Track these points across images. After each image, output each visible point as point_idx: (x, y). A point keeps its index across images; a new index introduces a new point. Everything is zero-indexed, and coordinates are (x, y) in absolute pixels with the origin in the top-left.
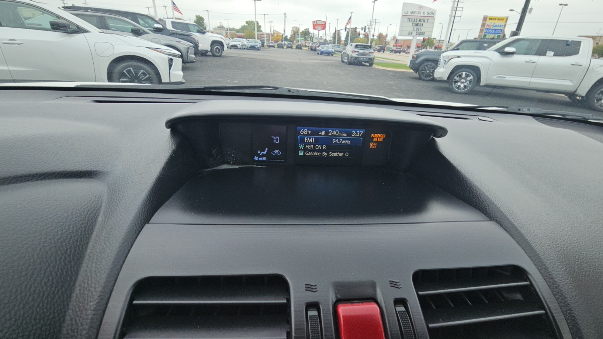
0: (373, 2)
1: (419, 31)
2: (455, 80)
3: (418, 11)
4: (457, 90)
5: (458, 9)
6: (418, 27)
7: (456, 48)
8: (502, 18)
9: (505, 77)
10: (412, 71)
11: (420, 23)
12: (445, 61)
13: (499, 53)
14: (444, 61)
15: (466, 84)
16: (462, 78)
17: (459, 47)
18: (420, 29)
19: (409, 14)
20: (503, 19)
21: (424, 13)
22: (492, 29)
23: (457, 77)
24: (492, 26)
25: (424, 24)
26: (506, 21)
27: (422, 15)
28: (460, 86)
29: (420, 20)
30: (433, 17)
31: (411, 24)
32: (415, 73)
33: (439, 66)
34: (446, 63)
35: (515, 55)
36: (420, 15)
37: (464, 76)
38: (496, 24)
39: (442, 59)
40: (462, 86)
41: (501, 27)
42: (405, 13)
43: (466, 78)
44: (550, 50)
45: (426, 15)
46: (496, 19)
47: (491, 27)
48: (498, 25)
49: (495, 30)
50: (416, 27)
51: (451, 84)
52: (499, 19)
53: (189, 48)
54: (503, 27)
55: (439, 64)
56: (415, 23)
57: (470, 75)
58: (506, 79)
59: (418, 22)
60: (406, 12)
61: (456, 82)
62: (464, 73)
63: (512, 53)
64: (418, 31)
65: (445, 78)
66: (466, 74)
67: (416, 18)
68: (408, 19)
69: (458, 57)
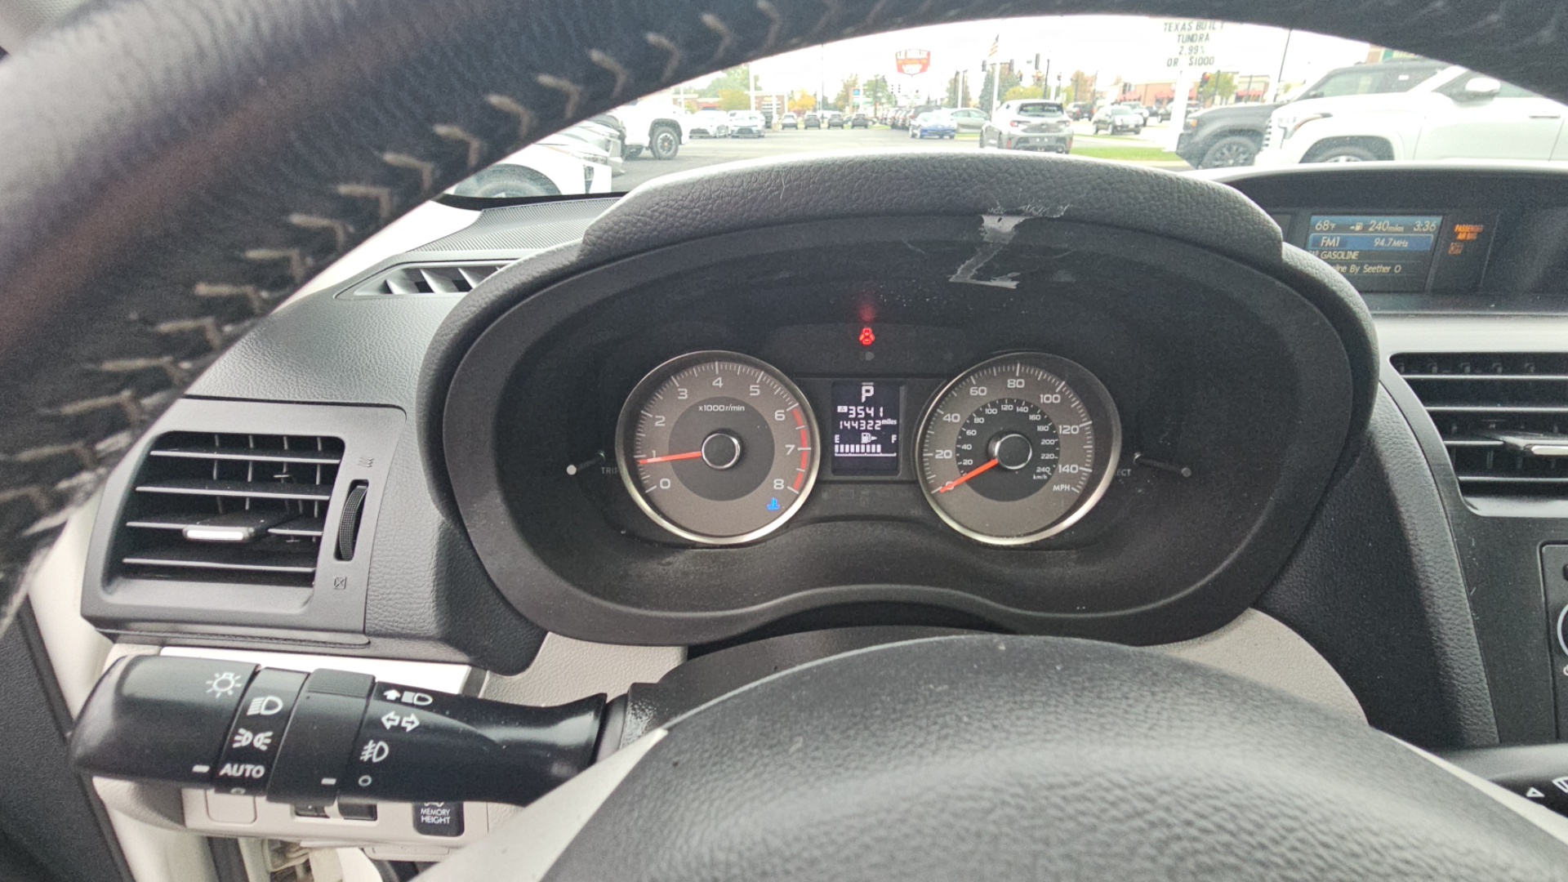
1: (1199, 55)
6: (1194, 45)
7: (1312, 93)
11: (1199, 32)
12: (1285, 129)
13: (1451, 96)
14: (1283, 131)
17: (1325, 89)
18: (1200, 50)
29: (1200, 26)
31: (1173, 37)
33: (1267, 145)
34: (1288, 135)
35: (1496, 99)
39: (1274, 124)
50: (1188, 45)
53: (609, 141)
55: (1268, 139)
56: (1185, 33)
59: (1194, 31)
63: (1491, 95)
64: (1195, 56)
67: (1187, 19)
68: (1166, 24)
69: (1325, 116)
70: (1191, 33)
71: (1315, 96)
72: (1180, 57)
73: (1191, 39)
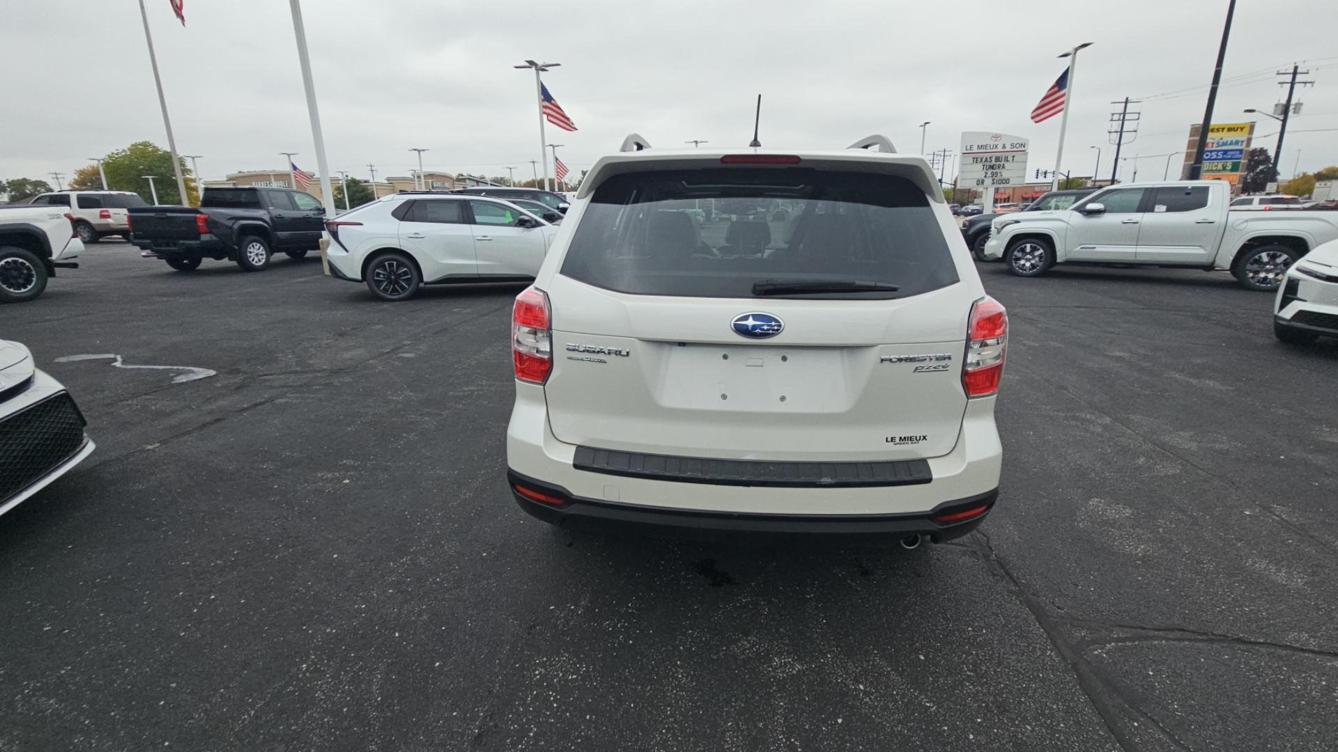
0: (922, 126)
1: (999, 177)
2: (1015, 256)
3: (992, 143)
4: (1021, 271)
5: (1127, 117)
6: (994, 171)
8: (1240, 126)
9: (1094, 248)
11: (998, 163)
12: (997, 229)
13: (1080, 212)
15: (1033, 262)
16: (1027, 254)
18: (999, 175)
19: (975, 150)
20: (1242, 129)
21: (1004, 147)
22: (1218, 151)
23: (1019, 251)
24: (1215, 145)
25: (1007, 165)
26: (1250, 133)
27: (1000, 149)
28: (1024, 265)
29: (997, 159)
30: (1025, 151)
31: (980, 166)
34: (999, 231)
35: (1106, 214)
36: (996, 150)
37: (1028, 249)
38: (1225, 140)
39: (993, 226)
40: (1028, 264)
41: (1240, 144)
42: (967, 150)
43: (1033, 253)
44: (1160, 204)
45: (1008, 148)
46: (1223, 129)
47: (1212, 146)
48: (1232, 141)
49: (1225, 152)
50: (990, 172)
51: (1011, 264)
52: (1230, 130)
54: (1245, 144)
55: (991, 235)
56: (988, 164)
57: (1038, 247)
58: (1096, 250)
59: (993, 162)
60: (968, 148)
61: (1018, 259)
62: (1028, 246)
64: (996, 178)
65: (1000, 255)
66: (1031, 247)
67: (988, 155)
68: (974, 158)
69: (1017, 222)
70: (992, 164)
71: (1036, 209)
72: (986, 180)
73: (992, 167)
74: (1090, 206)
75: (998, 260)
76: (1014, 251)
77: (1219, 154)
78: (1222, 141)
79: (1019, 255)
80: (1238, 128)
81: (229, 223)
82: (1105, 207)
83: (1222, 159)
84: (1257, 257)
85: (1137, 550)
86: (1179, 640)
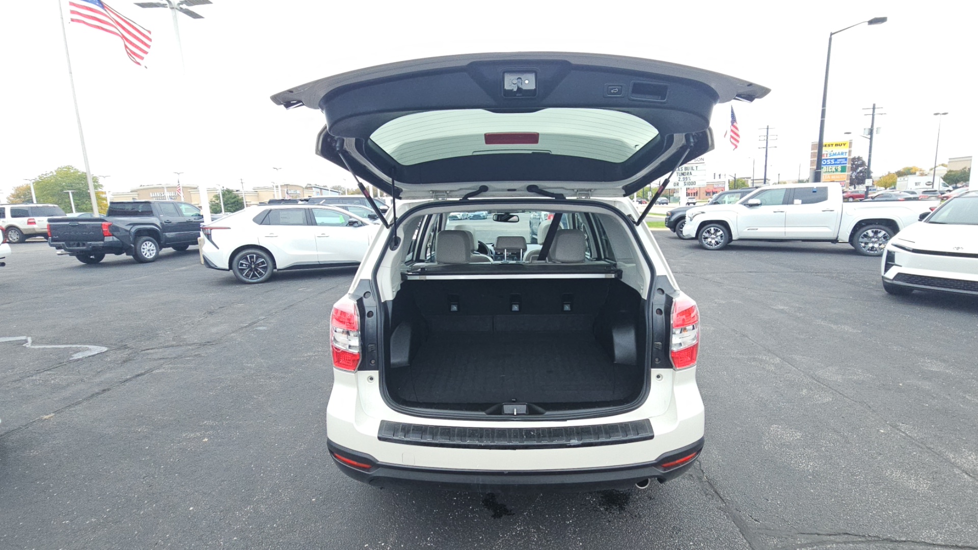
1: (688, 181)
2: (704, 236)
4: (709, 246)
5: (769, 138)
6: (685, 177)
8: (842, 143)
9: (757, 229)
10: (668, 229)
11: (686, 171)
13: (746, 205)
14: (689, 219)
15: (716, 240)
16: (712, 234)
18: (688, 179)
20: (844, 145)
22: (831, 159)
23: (706, 233)
24: (828, 155)
25: (692, 172)
26: (850, 147)
29: (686, 168)
30: (704, 163)
32: (673, 232)
33: (686, 224)
34: (692, 219)
35: (761, 206)
37: (712, 231)
38: (834, 152)
39: (687, 216)
40: (713, 242)
41: (844, 154)
43: (716, 234)
44: (797, 199)
46: (832, 145)
47: (827, 156)
48: (839, 153)
49: (836, 160)
50: (682, 177)
51: (701, 241)
52: (836, 145)
54: (847, 154)
56: (680, 172)
57: (719, 230)
58: (758, 231)
59: (683, 171)
61: (706, 238)
62: (712, 229)
63: (757, 205)
64: (686, 181)
65: (694, 235)
66: (714, 229)
69: (703, 213)
71: (715, 203)
72: (679, 182)
73: (683, 174)
74: (751, 201)
75: (692, 239)
76: (703, 233)
77: (832, 161)
78: (832, 153)
79: (707, 235)
80: (842, 144)
81: (128, 228)
82: (761, 201)
83: (834, 164)
84: (865, 233)
85: (807, 467)
86: (845, 543)
